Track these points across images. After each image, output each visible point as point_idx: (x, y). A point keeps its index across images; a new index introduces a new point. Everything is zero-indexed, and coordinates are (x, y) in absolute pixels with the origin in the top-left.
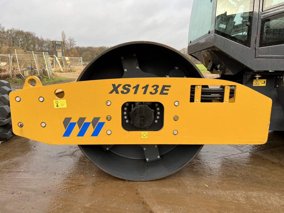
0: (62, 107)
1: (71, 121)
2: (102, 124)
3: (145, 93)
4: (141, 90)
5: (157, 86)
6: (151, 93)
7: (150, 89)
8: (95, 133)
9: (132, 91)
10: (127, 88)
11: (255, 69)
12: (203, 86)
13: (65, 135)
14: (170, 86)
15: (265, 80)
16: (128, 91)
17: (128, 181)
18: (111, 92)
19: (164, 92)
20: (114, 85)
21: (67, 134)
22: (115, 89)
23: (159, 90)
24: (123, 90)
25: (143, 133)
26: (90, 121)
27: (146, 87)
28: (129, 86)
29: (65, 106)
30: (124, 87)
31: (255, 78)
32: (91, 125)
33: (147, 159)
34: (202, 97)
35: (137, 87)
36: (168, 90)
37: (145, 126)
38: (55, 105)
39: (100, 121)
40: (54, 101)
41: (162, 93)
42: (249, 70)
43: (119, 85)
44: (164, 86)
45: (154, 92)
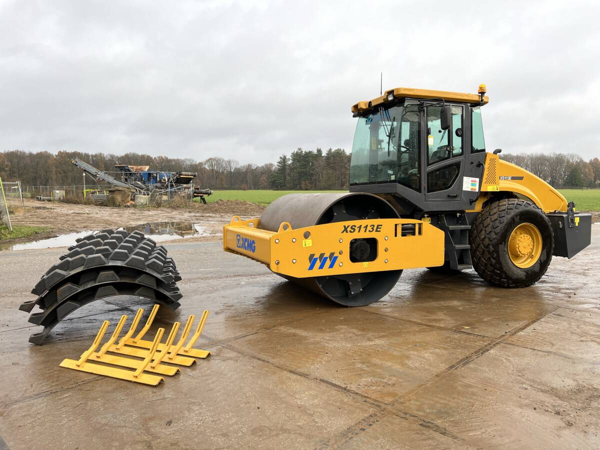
0: (309, 245)
1: (315, 257)
2: (337, 257)
3: (365, 231)
4: (363, 229)
5: (374, 226)
6: (370, 231)
7: (369, 228)
8: (331, 266)
9: (357, 230)
10: (353, 228)
11: (426, 210)
12: (403, 225)
13: (309, 269)
14: (381, 225)
15: (430, 218)
16: (354, 230)
17: (351, 307)
18: (343, 232)
19: (378, 230)
20: (345, 226)
21: (311, 268)
22: (346, 229)
23: (375, 228)
24: (351, 230)
25: (364, 263)
26: (328, 256)
27: (366, 227)
28: (355, 226)
29: (311, 245)
30: (352, 228)
31: (424, 217)
32: (328, 259)
33: (353, 293)
34: (402, 233)
35: (360, 227)
36: (380, 228)
37: (364, 258)
38: (304, 244)
39: (335, 255)
40: (303, 241)
41: (376, 231)
42: (420, 210)
43: (348, 226)
44: (378, 226)
45: (371, 230)
